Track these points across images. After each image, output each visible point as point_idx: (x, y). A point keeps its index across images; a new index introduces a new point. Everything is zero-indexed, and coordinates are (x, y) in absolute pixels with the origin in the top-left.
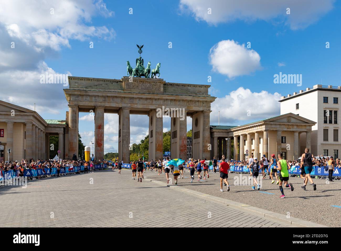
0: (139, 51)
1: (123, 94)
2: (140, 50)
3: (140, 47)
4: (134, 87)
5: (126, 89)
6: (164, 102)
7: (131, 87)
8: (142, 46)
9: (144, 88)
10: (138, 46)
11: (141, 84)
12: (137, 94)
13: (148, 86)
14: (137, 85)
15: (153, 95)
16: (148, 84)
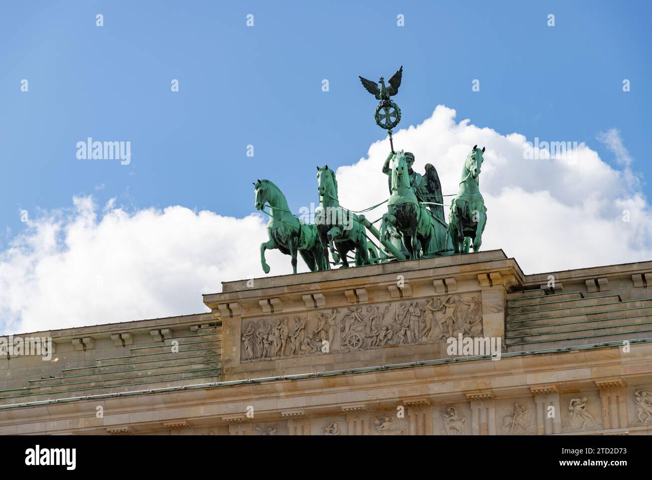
0: (378, 116)
1: (203, 402)
2: (387, 105)
3: (380, 86)
4: (294, 344)
5: (236, 363)
6: (512, 416)
7: (271, 343)
8: (396, 80)
9: (361, 336)
10: (370, 86)
11: (340, 317)
12: (296, 389)
13: (388, 320)
14: (312, 328)
15: (411, 372)
16: (395, 307)
